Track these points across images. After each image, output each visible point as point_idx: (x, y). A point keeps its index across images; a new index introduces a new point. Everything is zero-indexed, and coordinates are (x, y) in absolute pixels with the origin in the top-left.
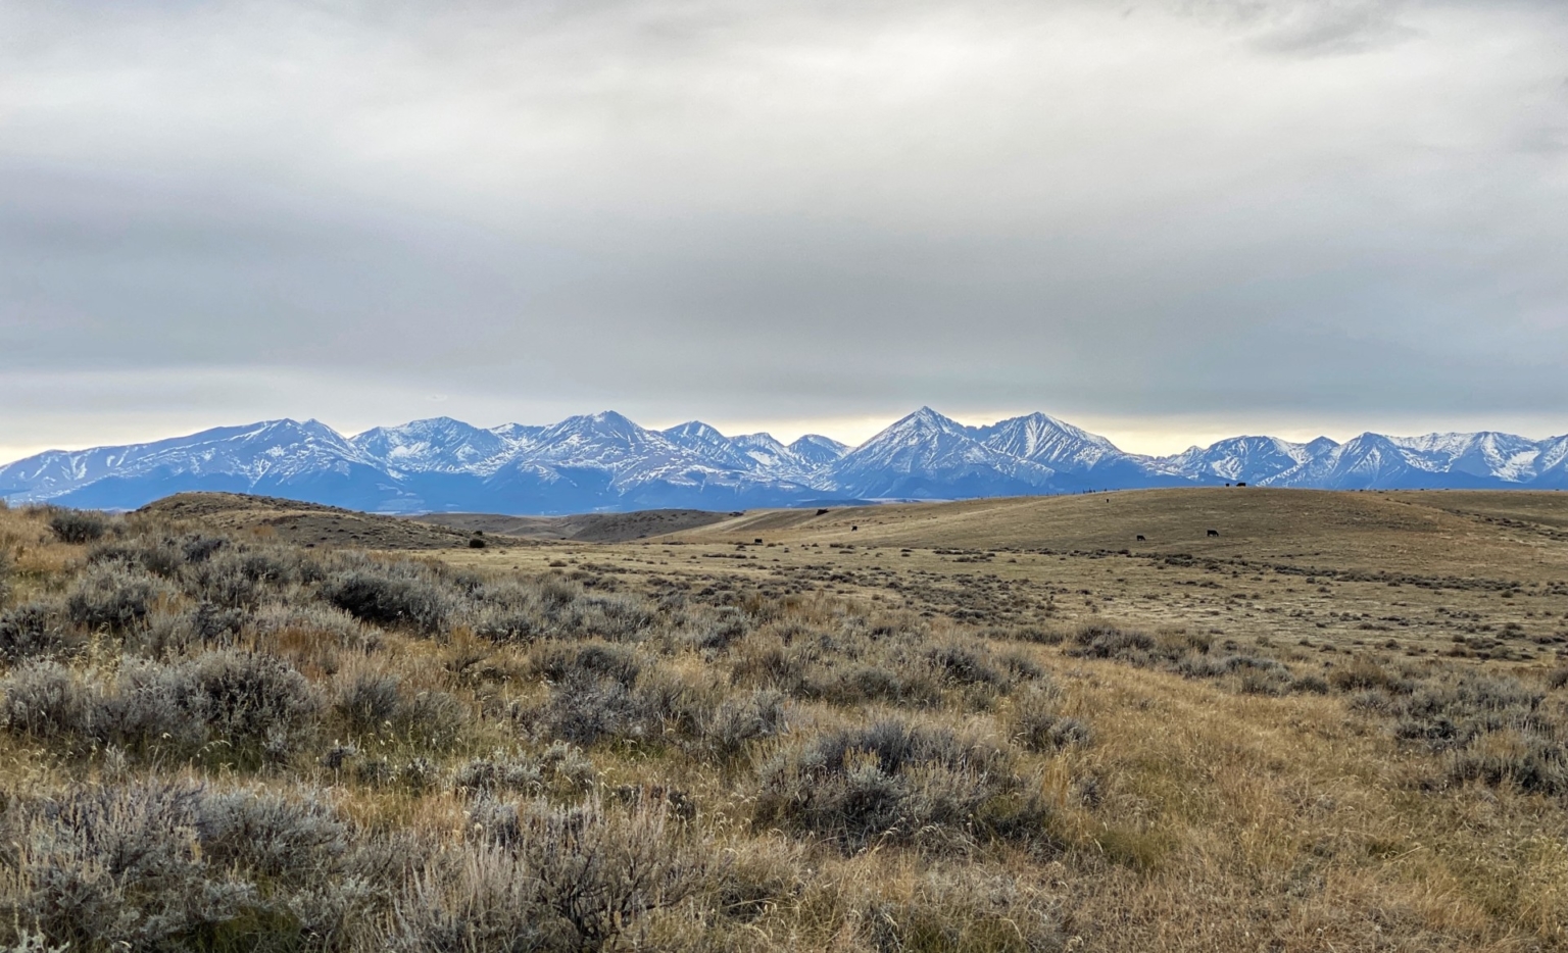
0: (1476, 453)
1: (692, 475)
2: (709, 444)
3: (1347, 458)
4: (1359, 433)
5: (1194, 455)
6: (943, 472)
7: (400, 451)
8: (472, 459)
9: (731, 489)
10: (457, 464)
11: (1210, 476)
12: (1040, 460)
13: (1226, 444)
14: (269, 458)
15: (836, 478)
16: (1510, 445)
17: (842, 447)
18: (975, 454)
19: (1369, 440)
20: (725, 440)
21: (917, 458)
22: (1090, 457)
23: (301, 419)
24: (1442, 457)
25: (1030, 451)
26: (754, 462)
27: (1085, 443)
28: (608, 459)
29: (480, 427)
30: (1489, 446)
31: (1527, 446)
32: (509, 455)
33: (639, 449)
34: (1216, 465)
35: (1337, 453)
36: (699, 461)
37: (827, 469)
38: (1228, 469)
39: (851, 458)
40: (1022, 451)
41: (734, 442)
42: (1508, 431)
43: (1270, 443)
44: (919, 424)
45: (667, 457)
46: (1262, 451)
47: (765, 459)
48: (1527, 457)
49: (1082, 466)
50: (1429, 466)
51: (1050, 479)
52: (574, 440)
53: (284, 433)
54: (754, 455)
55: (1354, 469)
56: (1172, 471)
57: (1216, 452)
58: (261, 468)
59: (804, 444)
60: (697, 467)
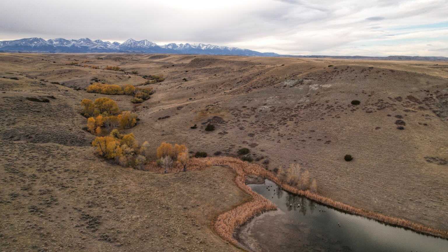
0: (199, 46)
1: (100, 47)
2: (101, 43)
3: (185, 46)
4: (186, 43)
5: (166, 46)
6: (135, 47)
7: (55, 43)
8: (66, 44)
9: (106, 49)
10: (64, 45)
11: (168, 48)
12: (147, 46)
13: (170, 44)
14: (34, 43)
15: (120, 48)
16: (203, 45)
17: (120, 44)
18: (139, 45)
19: (187, 44)
20: (103, 42)
21: (131, 45)
22: (153, 45)
23: (39, 38)
24: (195, 46)
25: (145, 44)
26: (108, 45)
27: (153, 44)
28: (88, 45)
29: (67, 39)
30: (201, 45)
31: (205, 45)
32: (72, 44)
33: (92, 43)
34: (169, 47)
35: (183, 46)
36: (101, 45)
37: (118, 47)
38: (170, 47)
39: (121, 45)
40: (144, 45)
41: (105, 43)
42: (203, 43)
43: (175, 44)
44: (130, 41)
45: (96, 45)
46: (174, 45)
47: (109, 45)
48: (205, 47)
49: (152, 47)
50: (194, 47)
51: (149, 48)
52: (82, 42)
53: (36, 39)
54: (107, 44)
55: (186, 48)
56: (164, 48)
57: (169, 45)
58: (33, 45)
59: (114, 43)
60: (101, 46)
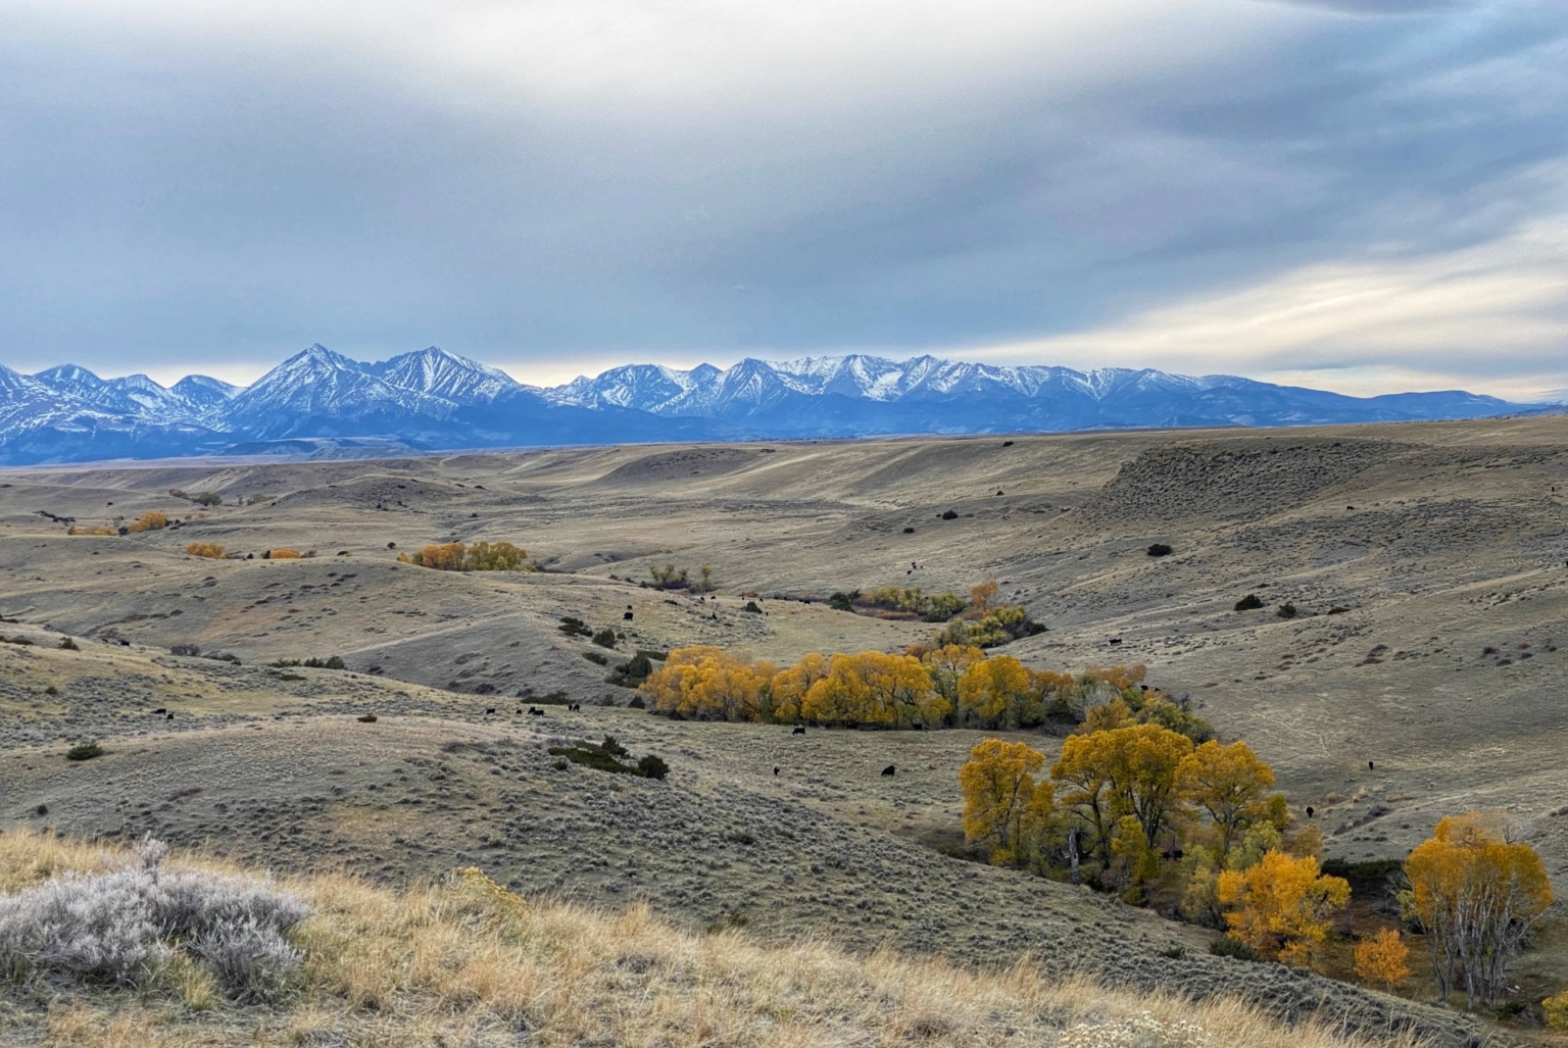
0: (846, 376)
1: (81, 421)
2: (87, 387)
3: (731, 384)
4: (741, 359)
5: (582, 385)
6: (346, 410)
9: (126, 435)
11: (603, 403)
12: (441, 394)
13: (614, 373)
15: (230, 419)
16: (877, 368)
17: (229, 387)
18: (377, 390)
19: (750, 366)
20: (104, 383)
21: (316, 396)
22: (491, 390)
24: (816, 379)
25: (429, 385)
26: (138, 405)
27: (483, 376)
30: (858, 368)
31: (891, 368)
33: (18, 395)
34: (606, 394)
35: (721, 379)
36: (85, 405)
37: (218, 411)
38: (618, 396)
39: (244, 398)
40: (421, 386)
41: (112, 384)
42: (875, 354)
43: (657, 371)
44: (314, 362)
45: (51, 403)
46: (649, 381)
47: (148, 402)
48: (892, 378)
49: (482, 400)
50: (804, 389)
51: (455, 413)
54: (135, 397)
55: (739, 394)
56: (572, 401)
57: (605, 381)
59: (187, 384)
60: (85, 412)
